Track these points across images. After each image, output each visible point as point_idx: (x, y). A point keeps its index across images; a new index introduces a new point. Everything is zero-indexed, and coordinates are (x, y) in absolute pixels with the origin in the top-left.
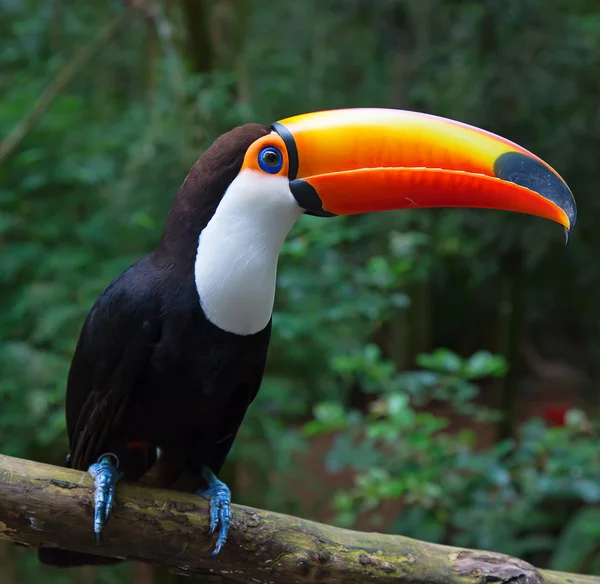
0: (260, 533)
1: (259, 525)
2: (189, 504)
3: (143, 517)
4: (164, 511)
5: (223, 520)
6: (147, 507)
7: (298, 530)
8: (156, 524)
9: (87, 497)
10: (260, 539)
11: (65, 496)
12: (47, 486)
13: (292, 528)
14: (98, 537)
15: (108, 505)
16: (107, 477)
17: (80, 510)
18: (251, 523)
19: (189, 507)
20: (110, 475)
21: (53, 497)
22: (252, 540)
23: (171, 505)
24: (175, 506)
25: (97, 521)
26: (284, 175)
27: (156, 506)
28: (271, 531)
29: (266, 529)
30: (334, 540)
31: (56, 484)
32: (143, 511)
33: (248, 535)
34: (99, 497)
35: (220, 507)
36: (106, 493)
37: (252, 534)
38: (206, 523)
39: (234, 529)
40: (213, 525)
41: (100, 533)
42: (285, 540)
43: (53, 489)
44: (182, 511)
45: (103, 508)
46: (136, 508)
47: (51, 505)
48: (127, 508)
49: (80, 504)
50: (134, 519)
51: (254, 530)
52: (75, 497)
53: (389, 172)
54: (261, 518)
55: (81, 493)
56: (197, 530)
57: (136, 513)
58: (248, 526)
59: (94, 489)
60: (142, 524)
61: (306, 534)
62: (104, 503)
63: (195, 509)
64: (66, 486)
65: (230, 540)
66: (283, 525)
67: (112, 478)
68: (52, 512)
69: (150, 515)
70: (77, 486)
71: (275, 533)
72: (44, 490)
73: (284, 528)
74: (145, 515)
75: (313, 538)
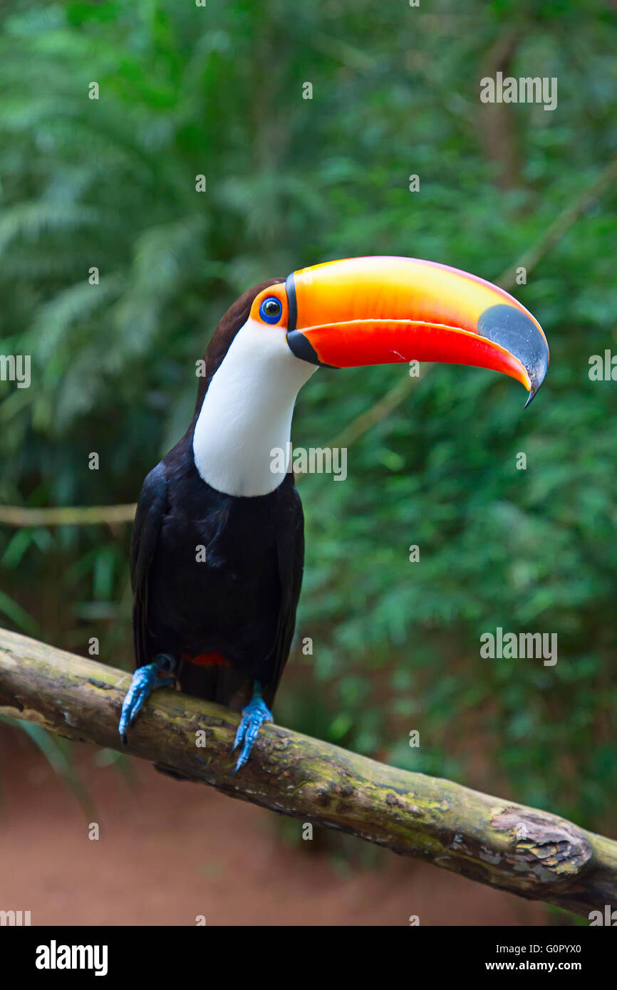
0: (286, 757)
1: (286, 749)
2: (219, 719)
3: (170, 726)
4: (191, 723)
5: (247, 739)
6: (175, 716)
7: (326, 759)
8: (182, 734)
9: (119, 699)
10: (284, 764)
11: (98, 696)
12: (84, 684)
13: (320, 757)
14: (122, 739)
15: (134, 710)
16: (142, 682)
17: (110, 711)
18: (278, 746)
19: (217, 722)
20: (146, 681)
21: (88, 695)
22: (276, 763)
23: (199, 718)
24: (204, 720)
25: (122, 722)
26: (283, 325)
27: (185, 716)
28: (297, 757)
29: (293, 755)
30: (364, 775)
31: (92, 682)
32: (171, 720)
33: (273, 758)
34: (127, 701)
35: (248, 726)
36: (135, 698)
37: (276, 756)
38: (231, 740)
39: (259, 750)
40: (236, 743)
41: (125, 736)
42: (309, 768)
43: (88, 688)
44: (209, 725)
45: (129, 711)
46: (165, 716)
47: (84, 703)
48: (156, 715)
49: (112, 705)
50: (161, 727)
51: (279, 754)
52: (108, 698)
53: (379, 323)
54: (290, 742)
55: (114, 695)
56: (222, 746)
57: (163, 721)
58: (275, 749)
59: (126, 692)
60: (168, 733)
61: (334, 765)
62: (131, 707)
63: (224, 724)
64: (102, 686)
65: (251, 759)
66: (311, 752)
67: (147, 684)
68: (85, 710)
69: (177, 726)
70: (112, 688)
71: (301, 759)
72: (80, 688)
73: (312, 755)
74: (171, 724)
75: (340, 770)
